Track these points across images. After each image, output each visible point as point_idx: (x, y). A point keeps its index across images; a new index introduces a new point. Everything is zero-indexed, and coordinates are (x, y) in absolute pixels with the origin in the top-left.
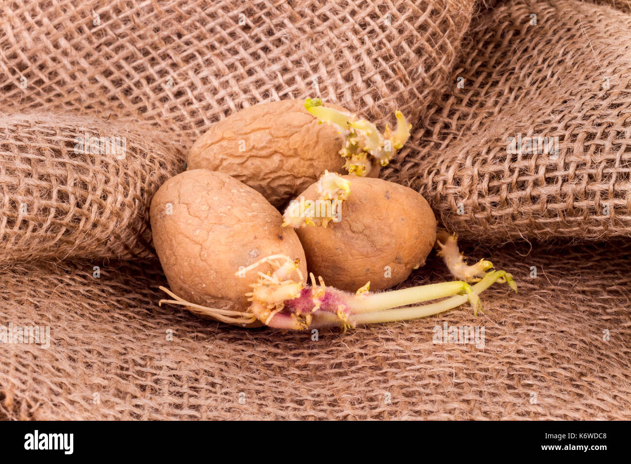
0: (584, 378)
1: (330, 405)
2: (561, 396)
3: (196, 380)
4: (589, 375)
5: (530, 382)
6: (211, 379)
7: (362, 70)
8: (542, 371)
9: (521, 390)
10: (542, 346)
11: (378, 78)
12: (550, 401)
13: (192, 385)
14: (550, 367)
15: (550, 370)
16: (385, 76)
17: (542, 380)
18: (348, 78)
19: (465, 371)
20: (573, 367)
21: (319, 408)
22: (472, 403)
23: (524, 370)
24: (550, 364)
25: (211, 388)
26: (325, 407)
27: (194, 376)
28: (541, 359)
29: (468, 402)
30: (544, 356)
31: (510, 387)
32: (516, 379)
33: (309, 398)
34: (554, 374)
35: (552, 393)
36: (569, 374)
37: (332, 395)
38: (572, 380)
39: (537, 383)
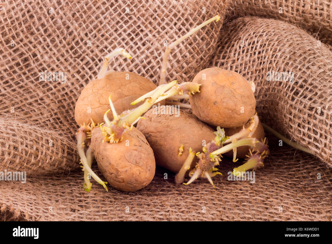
0: (269, 200)
1: (160, 206)
2: (259, 209)
3: (104, 201)
4: (271, 198)
5: (245, 204)
6: (110, 200)
7: (181, 52)
8: (250, 198)
9: (241, 207)
10: (252, 186)
11: (188, 54)
12: (254, 212)
13: (102, 203)
14: (254, 196)
15: (254, 198)
16: (190, 53)
17: (250, 202)
18: (175, 56)
19: (218, 198)
20: (264, 195)
21: (156, 207)
22: (221, 212)
23: (242, 198)
24: (254, 195)
25: (110, 203)
26: (159, 207)
27: (102, 199)
28: (250, 193)
29: (220, 211)
30: (252, 191)
31: (237, 206)
32: (239, 202)
33: (152, 203)
34: (255, 199)
35: (255, 208)
36: (262, 199)
37: (161, 203)
38: (264, 201)
39: (249, 204)
